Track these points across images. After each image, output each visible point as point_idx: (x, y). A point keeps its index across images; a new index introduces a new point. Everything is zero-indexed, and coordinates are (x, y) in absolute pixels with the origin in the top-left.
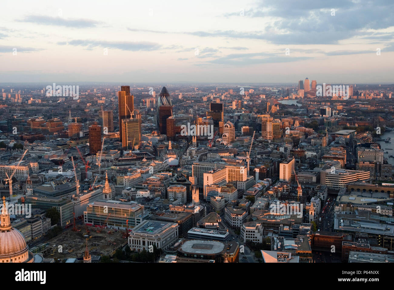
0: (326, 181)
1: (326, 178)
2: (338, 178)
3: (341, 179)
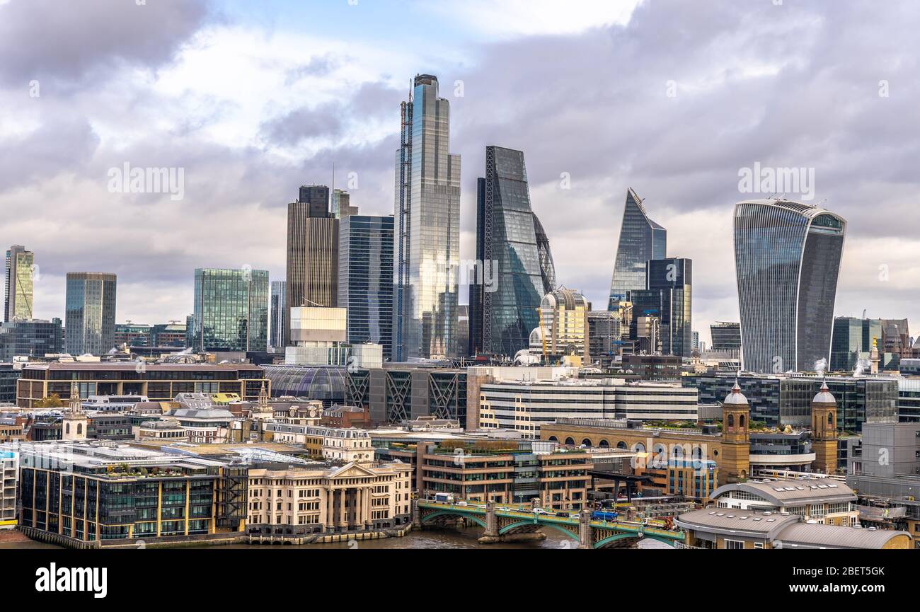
0: (483, 402)
1: (483, 398)
3: (524, 400)
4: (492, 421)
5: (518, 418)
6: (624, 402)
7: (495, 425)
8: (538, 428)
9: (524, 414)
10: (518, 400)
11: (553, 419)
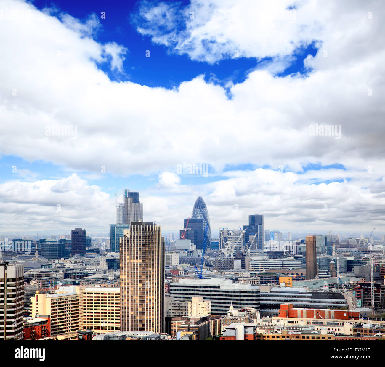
0: (250, 265)
1: (250, 264)
2: (258, 263)
3: (261, 264)
4: (253, 269)
5: (260, 268)
6: (284, 264)
7: (254, 270)
8: (266, 271)
9: (262, 267)
10: (260, 264)
11: (269, 268)
